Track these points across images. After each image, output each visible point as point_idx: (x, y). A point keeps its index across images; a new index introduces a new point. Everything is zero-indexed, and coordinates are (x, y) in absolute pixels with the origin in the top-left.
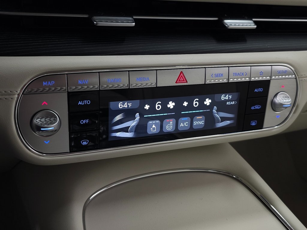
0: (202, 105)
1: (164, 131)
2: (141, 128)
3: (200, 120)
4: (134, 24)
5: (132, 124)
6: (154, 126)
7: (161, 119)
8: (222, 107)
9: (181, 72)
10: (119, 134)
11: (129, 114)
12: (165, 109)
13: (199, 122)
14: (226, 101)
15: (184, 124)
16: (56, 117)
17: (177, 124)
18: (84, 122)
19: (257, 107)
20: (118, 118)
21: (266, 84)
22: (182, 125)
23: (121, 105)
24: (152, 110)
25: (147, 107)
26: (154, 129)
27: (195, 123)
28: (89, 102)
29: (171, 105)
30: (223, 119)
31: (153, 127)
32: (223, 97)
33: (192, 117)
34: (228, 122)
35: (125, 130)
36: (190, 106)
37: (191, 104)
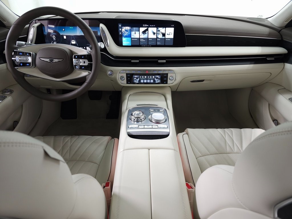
0: (152, 78)
2: (140, 80)
4: (139, 62)
5: (138, 80)
7: (144, 80)
8: (157, 78)
10: (135, 82)
11: (137, 78)
12: (144, 78)
13: (152, 81)
14: (158, 77)
15: (149, 81)
17: (147, 81)
18: (129, 79)
20: (135, 79)
21: (167, 74)
23: (135, 76)
24: (142, 78)
25: (140, 77)
27: (151, 81)
28: (130, 75)
30: (157, 81)
31: (142, 81)
32: (157, 76)
33: (150, 80)
34: (159, 82)
35: (137, 81)
36: (150, 78)
37: (150, 77)
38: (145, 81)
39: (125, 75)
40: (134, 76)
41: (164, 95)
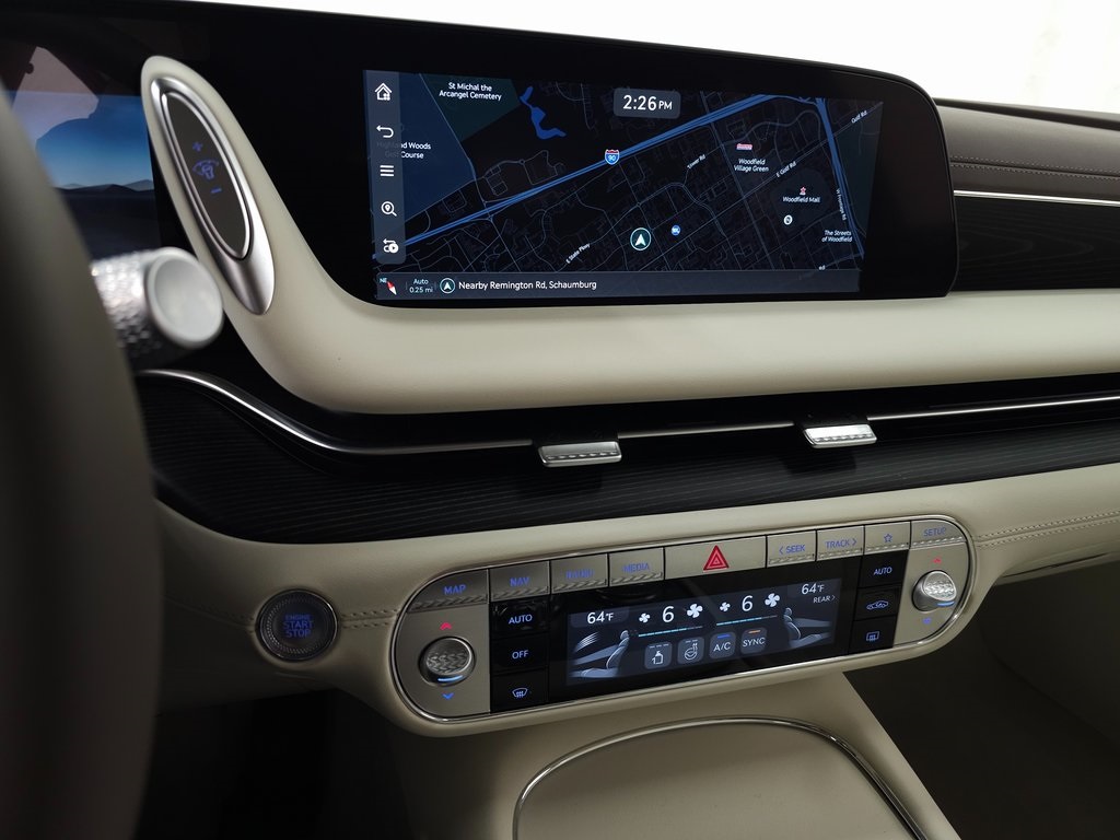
0: (760, 607)
1: (680, 661)
3: (756, 636)
4: (620, 456)
5: (615, 652)
6: (658, 654)
7: (675, 638)
8: (804, 608)
9: (716, 548)
10: (586, 673)
11: (607, 635)
12: (682, 619)
13: (754, 642)
14: (811, 595)
15: (722, 647)
16: (466, 652)
17: (707, 648)
18: (520, 654)
19: (879, 605)
20: (587, 641)
21: (898, 560)
22: (717, 647)
23: (591, 618)
24: (656, 622)
25: (644, 618)
26: (658, 659)
27: (745, 643)
28: (529, 618)
29: (695, 611)
30: (806, 632)
31: (658, 657)
32: (806, 589)
33: (740, 631)
34: (818, 637)
35: (600, 664)
36: (736, 611)
37: (736, 607)
38: (691, 652)
39: (472, 626)
40: (574, 619)
41: (839, 746)
